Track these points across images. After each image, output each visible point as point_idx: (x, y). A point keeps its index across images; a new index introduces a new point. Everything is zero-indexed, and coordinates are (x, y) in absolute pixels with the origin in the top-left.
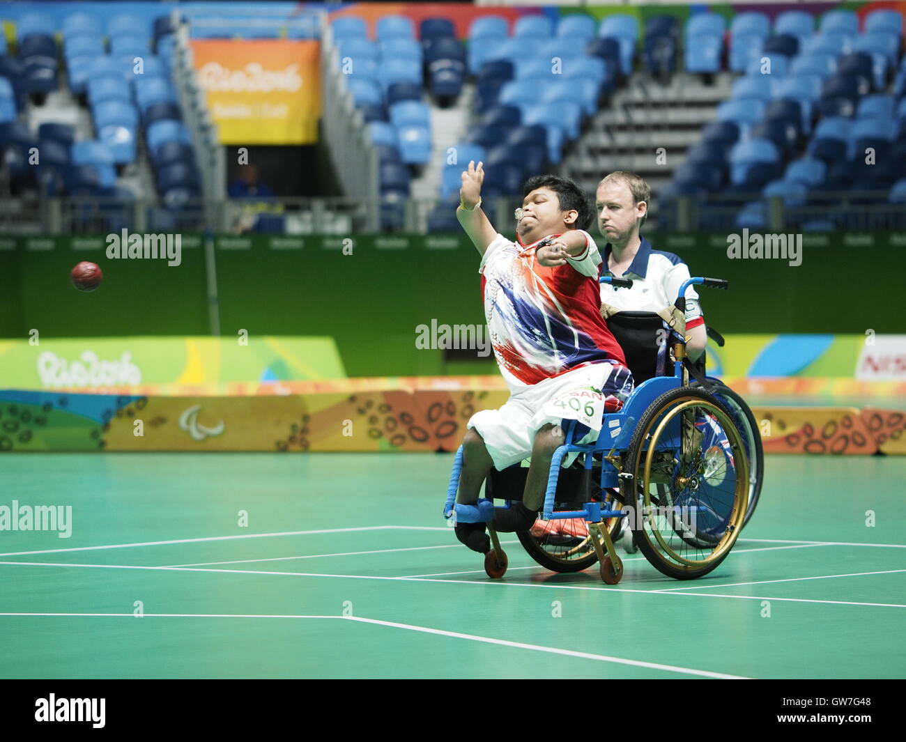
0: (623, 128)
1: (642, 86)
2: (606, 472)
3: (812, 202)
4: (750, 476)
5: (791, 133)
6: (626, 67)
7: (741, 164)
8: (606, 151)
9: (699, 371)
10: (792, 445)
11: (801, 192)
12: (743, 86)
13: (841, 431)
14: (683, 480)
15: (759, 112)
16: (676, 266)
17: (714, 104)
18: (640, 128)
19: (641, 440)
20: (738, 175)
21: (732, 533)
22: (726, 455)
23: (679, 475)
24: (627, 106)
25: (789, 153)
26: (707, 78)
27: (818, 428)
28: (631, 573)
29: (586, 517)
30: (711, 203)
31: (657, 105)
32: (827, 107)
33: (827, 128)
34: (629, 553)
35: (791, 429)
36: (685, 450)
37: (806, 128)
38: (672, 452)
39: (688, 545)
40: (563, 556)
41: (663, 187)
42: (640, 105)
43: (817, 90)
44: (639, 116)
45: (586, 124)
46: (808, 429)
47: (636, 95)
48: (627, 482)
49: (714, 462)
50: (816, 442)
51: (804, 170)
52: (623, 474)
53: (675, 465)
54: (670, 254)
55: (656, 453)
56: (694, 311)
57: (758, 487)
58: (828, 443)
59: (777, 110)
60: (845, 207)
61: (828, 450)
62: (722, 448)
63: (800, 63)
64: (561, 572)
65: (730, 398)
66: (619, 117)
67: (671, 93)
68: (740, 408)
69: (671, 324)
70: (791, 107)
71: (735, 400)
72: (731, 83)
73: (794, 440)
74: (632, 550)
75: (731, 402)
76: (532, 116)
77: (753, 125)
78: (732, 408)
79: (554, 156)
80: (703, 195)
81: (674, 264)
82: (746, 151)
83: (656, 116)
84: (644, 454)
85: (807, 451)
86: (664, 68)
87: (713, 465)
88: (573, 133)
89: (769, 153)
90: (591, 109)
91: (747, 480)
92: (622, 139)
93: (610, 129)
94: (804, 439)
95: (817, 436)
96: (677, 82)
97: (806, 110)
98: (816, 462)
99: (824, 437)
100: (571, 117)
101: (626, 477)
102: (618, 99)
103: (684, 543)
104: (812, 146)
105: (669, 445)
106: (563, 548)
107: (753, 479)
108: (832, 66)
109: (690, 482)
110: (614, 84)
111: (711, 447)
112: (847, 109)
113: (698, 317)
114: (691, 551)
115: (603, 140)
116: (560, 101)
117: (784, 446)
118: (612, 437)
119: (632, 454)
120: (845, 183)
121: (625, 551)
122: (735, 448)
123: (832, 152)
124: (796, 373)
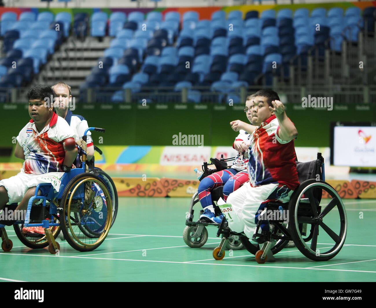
0: (65, 59)
1: (72, 42)
2: (52, 207)
3: (142, 91)
4: (112, 208)
5: (134, 62)
6: (66, 34)
7: (114, 74)
8: (58, 69)
9: (92, 165)
10: (132, 193)
11: (138, 87)
12: (115, 43)
13: (152, 187)
14: (84, 211)
15: (121, 53)
16: (82, 121)
17: (103, 50)
18: (72, 59)
19: (66, 195)
20: (113, 79)
21: (105, 233)
22: (103, 199)
23: (83, 209)
24: (67, 50)
25: (134, 70)
26: (100, 39)
27: (143, 186)
28: (63, 249)
29: (43, 226)
30: (101, 91)
31: (79, 50)
32: (149, 51)
33: (149, 60)
34: (62, 240)
35: (131, 187)
36: (86, 197)
37: (141, 60)
38: (80, 199)
39: (86, 236)
40: (34, 242)
41: (81, 84)
42: (72, 50)
43: (145, 44)
44: (72, 54)
45: (49, 58)
46: (139, 187)
47: (70, 45)
48: (61, 212)
49: (98, 202)
50: (142, 192)
51: (140, 77)
52: (59, 208)
53: (81, 205)
54: (80, 116)
55: (72, 200)
56: (89, 140)
57: (116, 213)
58: (147, 192)
59: (129, 52)
60: (156, 93)
61: (147, 195)
62: (101, 197)
63: (138, 33)
64: (34, 249)
65: (104, 176)
66: (63, 55)
67: (85, 45)
68: (108, 180)
69: (81, 147)
70: (134, 52)
71: (106, 177)
72: (110, 41)
73: (133, 191)
74: (63, 239)
75: (105, 177)
76: (27, 54)
77: (119, 59)
78: (105, 180)
79: (36, 71)
80: (98, 88)
81: (81, 120)
82: (116, 69)
83: (79, 55)
84: (68, 200)
85: (138, 195)
86: (82, 34)
87: (97, 204)
88: (44, 61)
89: (125, 70)
90: (52, 51)
91: (111, 210)
92: (64, 64)
93: (59, 60)
94: (137, 191)
95: (142, 189)
96: (88, 40)
97: (141, 53)
98: (142, 200)
99: (145, 190)
100: (43, 54)
101: (60, 209)
102: (63, 47)
103: (85, 235)
104: (143, 68)
105: (79, 196)
106: (34, 238)
107: (114, 209)
108: (151, 35)
109: (87, 212)
110: (61, 41)
111: (96, 196)
112: (157, 52)
113: (90, 142)
114: (88, 239)
115: (57, 64)
116: (38, 48)
117: (129, 194)
118: (55, 193)
119: (63, 199)
120: (157, 83)
121: (60, 239)
122: (107, 198)
123: (151, 70)
124: (135, 162)
